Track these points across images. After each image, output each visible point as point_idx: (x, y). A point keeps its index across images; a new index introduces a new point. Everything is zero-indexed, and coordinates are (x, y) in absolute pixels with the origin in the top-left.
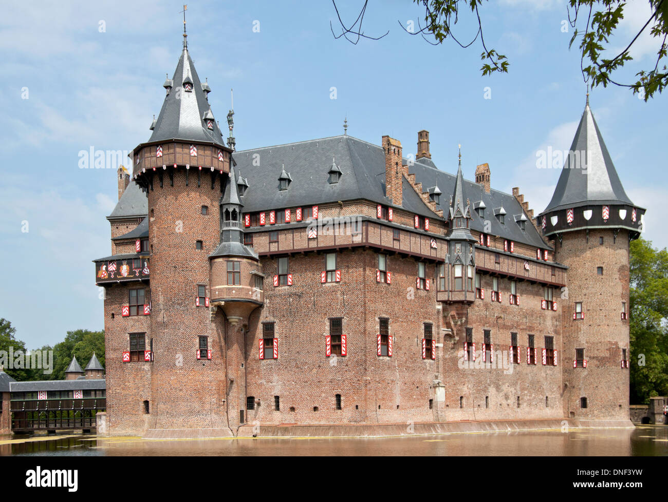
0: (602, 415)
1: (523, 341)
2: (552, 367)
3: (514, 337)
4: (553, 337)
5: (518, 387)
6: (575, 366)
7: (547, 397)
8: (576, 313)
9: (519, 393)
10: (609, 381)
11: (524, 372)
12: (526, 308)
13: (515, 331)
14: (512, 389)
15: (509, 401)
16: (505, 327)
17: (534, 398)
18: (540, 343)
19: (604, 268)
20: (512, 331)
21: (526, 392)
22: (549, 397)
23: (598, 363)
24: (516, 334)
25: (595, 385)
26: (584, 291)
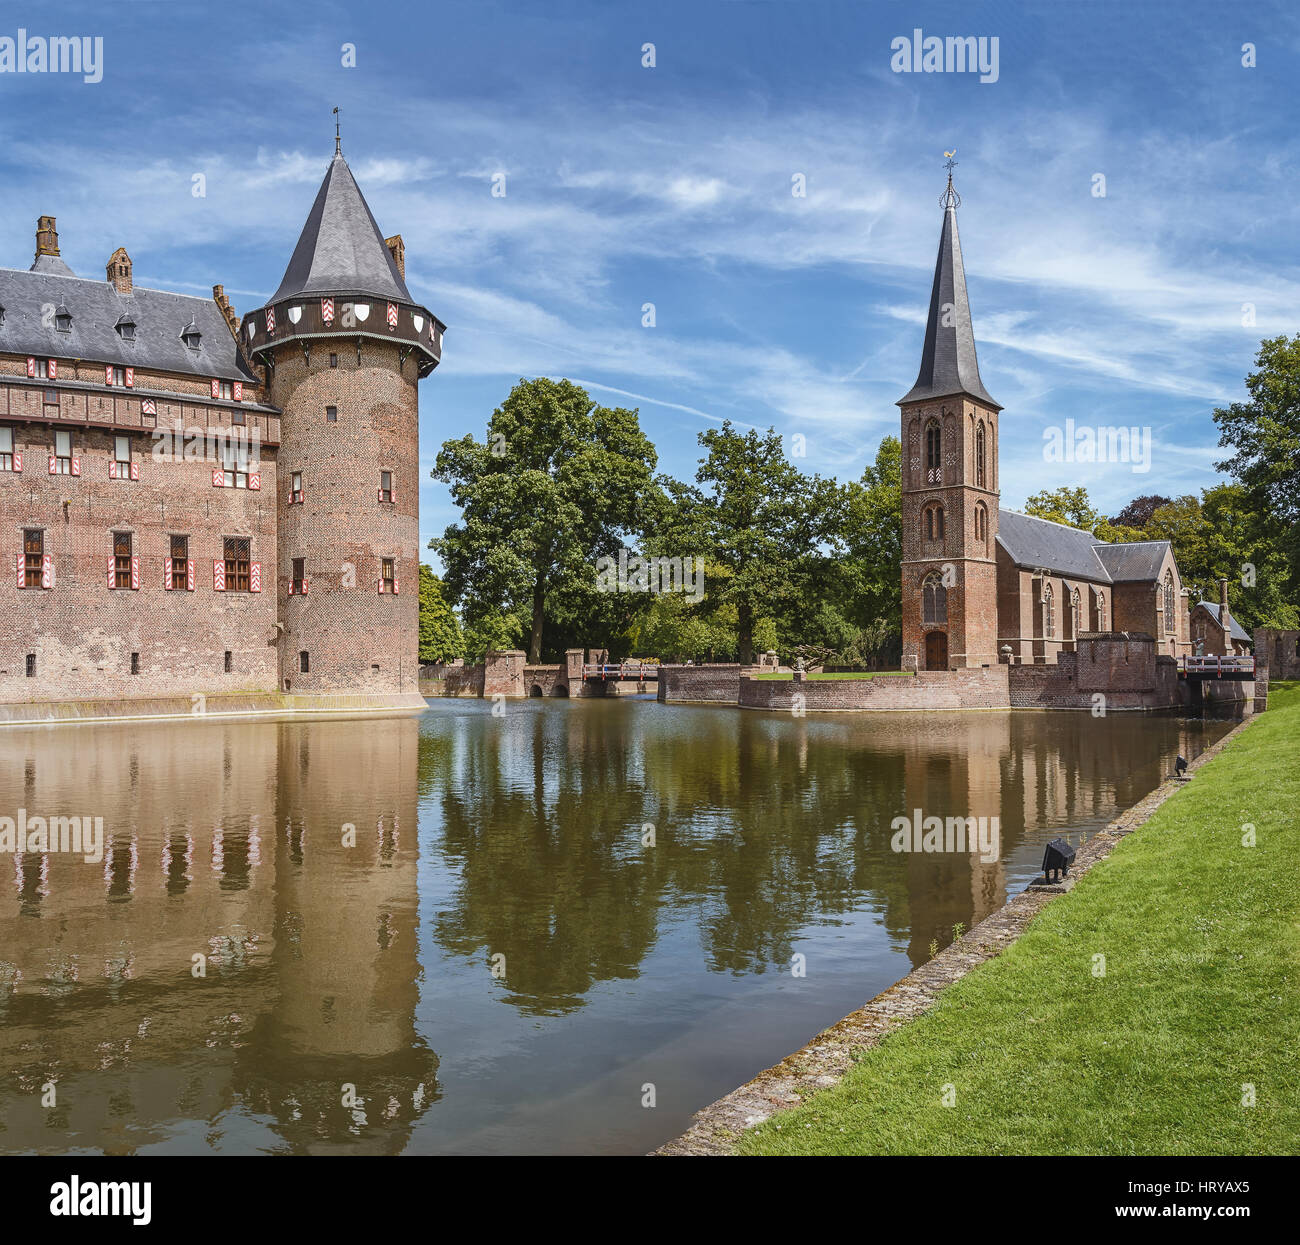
0: (335, 684)
1: (151, 546)
2: (248, 595)
3: (122, 540)
4: (249, 540)
5: (134, 635)
6: (291, 592)
7: (228, 654)
8: (294, 493)
9: (137, 647)
10: (349, 620)
11: (154, 606)
12: (162, 485)
13: (125, 528)
14: (117, 640)
15: (102, 663)
16: (91, 521)
17: (187, 654)
18: (207, 553)
19: (340, 408)
20: (116, 528)
21: (158, 644)
22: (234, 651)
23: (326, 584)
24: (128, 535)
25: (323, 627)
26: (304, 451)
